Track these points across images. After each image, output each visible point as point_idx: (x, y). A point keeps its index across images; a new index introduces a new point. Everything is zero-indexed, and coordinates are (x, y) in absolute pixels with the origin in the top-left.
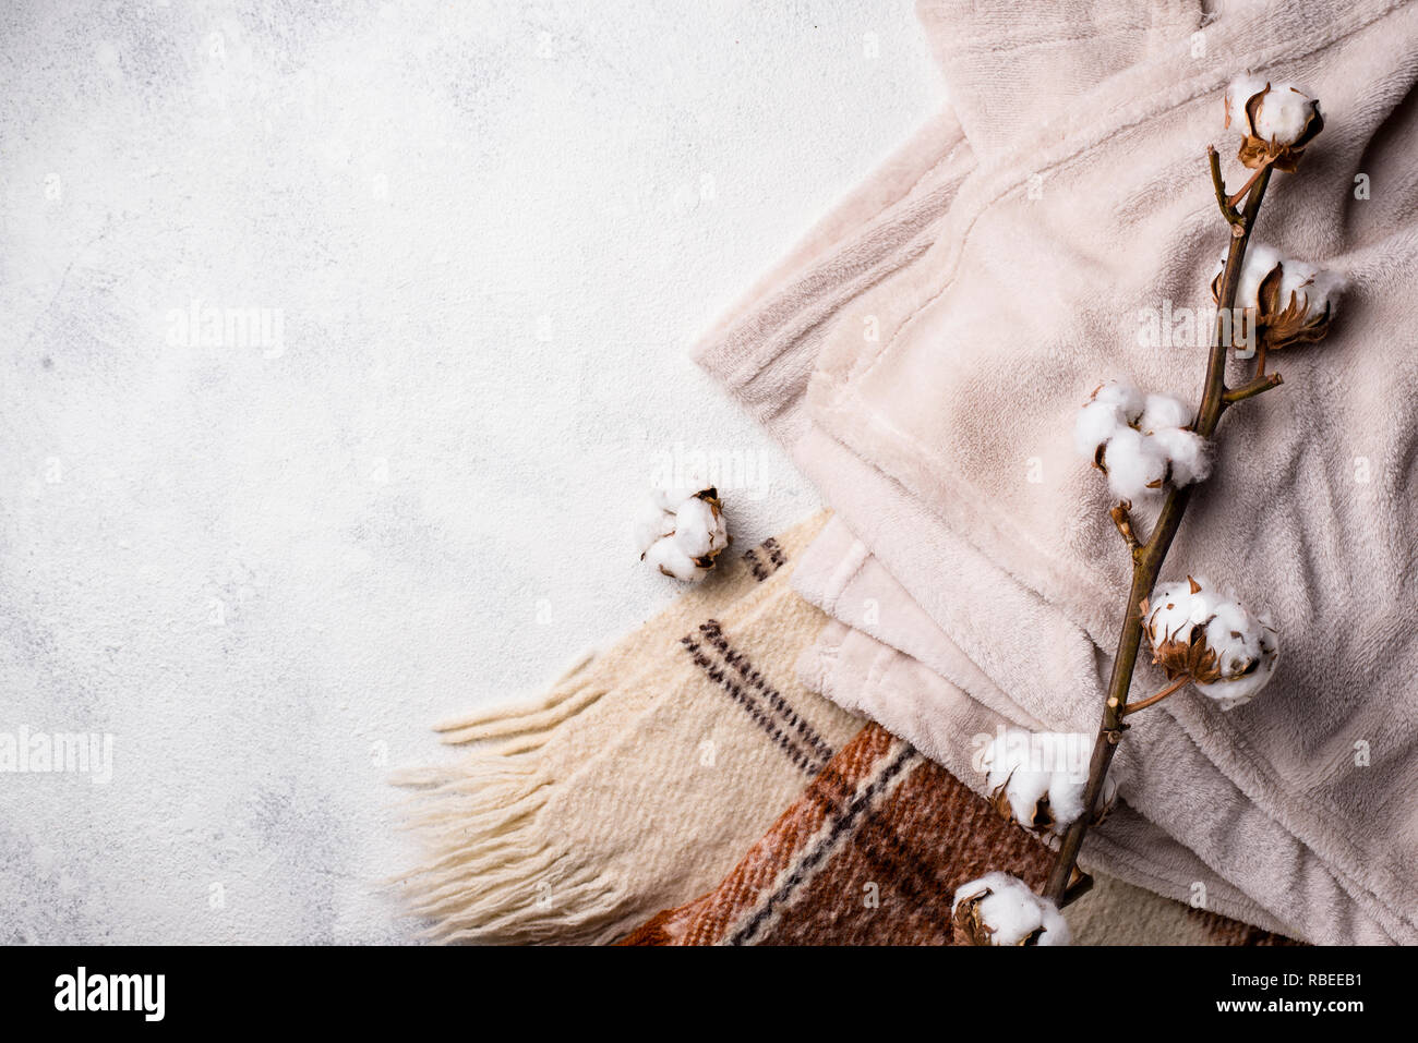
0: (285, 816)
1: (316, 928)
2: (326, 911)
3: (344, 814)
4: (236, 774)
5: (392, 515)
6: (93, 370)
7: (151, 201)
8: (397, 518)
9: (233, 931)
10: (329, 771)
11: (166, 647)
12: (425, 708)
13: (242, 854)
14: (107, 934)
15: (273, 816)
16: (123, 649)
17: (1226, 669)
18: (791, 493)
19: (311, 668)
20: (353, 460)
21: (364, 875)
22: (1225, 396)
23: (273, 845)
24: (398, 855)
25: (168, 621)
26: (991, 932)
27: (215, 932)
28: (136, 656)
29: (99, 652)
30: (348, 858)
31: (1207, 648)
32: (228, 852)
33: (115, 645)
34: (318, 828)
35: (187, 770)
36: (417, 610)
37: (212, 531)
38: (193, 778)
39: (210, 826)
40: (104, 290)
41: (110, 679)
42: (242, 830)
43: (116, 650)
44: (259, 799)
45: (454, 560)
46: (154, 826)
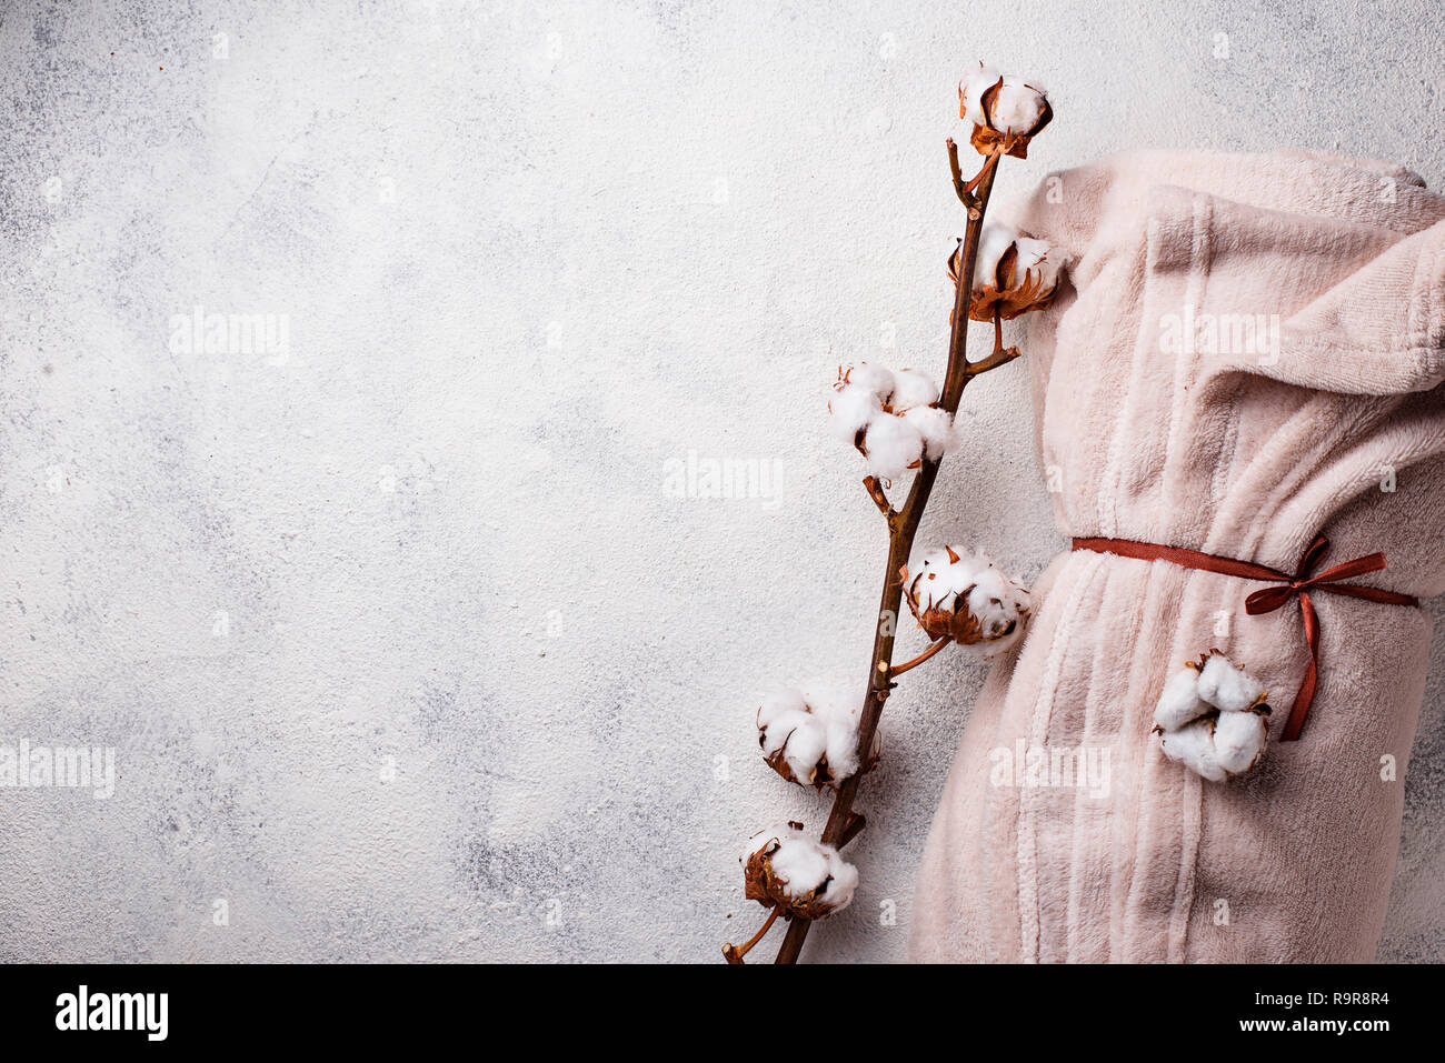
0: (448, 712)
1: (471, 829)
2: (482, 812)
3: (508, 714)
4: (402, 668)
5: (575, 416)
6: (289, 261)
7: (358, 102)
8: (578, 419)
9: (388, 828)
10: (495, 669)
11: (342, 537)
12: (595, 610)
13: (403, 749)
14: (261, 826)
15: (436, 712)
16: (299, 537)
17: (987, 632)
18: (969, 413)
19: (483, 565)
20: (539, 360)
21: (523, 777)
22: (968, 370)
23: (434, 742)
24: (559, 758)
25: (345, 510)
26: (783, 884)
27: (370, 828)
28: (310, 544)
29: (274, 539)
30: (508, 759)
31: (970, 616)
32: (388, 747)
33: (291, 533)
34: (480, 727)
35: (353, 662)
36: (593, 512)
37: (395, 424)
38: (358, 670)
39: (372, 720)
40: (306, 184)
41: (284, 566)
42: (404, 725)
43: (292, 538)
44: (423, 694)
45: (633, 464)
46: (315, 717)
